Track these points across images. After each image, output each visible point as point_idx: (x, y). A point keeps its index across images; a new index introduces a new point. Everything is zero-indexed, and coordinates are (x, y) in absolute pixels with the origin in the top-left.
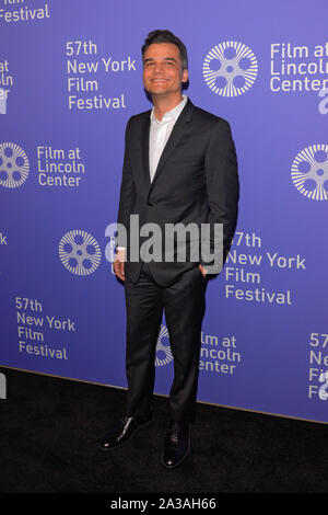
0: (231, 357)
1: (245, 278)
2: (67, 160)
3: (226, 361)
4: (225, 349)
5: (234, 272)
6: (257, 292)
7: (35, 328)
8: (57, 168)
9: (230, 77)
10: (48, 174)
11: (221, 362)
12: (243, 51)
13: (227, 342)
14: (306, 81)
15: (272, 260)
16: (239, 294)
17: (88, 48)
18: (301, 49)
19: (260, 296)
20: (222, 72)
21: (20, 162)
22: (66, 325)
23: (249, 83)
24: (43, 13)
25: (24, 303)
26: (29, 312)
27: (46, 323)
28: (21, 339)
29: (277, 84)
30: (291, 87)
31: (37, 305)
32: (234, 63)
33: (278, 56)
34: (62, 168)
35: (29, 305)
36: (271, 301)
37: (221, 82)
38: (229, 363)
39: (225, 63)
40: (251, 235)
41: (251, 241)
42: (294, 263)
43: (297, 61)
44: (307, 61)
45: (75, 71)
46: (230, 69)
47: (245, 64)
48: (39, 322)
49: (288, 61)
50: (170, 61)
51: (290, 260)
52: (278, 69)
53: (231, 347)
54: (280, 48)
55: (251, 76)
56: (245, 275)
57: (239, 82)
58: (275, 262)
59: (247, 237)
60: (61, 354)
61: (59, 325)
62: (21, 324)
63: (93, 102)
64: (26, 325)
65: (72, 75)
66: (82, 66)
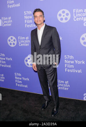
0: (67, 86)
1: (70, 67)
2: (25, 40)
3: (66, 87)
4: (66, 84)
5: (67, 65)
6: (73, 70)
7: (20, 80)
8: (23, 42)
9: (64, 18)
10: (21, 43)
11: (65, 87)
12: (67, 11)
13: (66, 82)
14: (83, 18)
15: (76, 62)
16: (68, 71)
17: (29, 13)
18: (81, 10)
19: (74, 71)
20: (62, 17)
21: (14, 40)
22: (27, 79)
23: (69, 19)
24: (18, 5)
25: (17, 74)
26: (18, 76)
27: (22, 79)
28: (16, 83)
29: (75, 19)
30: (79, 20)
31: (20, 75)
32: (65, 14)
33: (75, 12)
34: (24, 42)
35: (18, 75)
36: (76, 72)
37: (62, 19)
38: (67, 87)
39: (62, 14)
40: (71, 56)
41: (71, 58)
42: (82, 62)
43: (80, 13)
44: (82, 13)
45: (26, 18)
46: (64, 16)
47: (67, 14)
48: (20, 79)
49: (78, 13)
50: (41, 16)
51: (81, 62)
52: (75, 15)
53: (67, 84)
54: (76, 10)
55: (69, 17)
56: (70, 66)
57: (66, 19)
58: (77, 62)
59: (70, 57)
60: (26, 86)
61: (25, 79)
62: (16, 79)
63: (31, 26)
64: (17, 79)
65: (26, 19)
66: (28, 17)
